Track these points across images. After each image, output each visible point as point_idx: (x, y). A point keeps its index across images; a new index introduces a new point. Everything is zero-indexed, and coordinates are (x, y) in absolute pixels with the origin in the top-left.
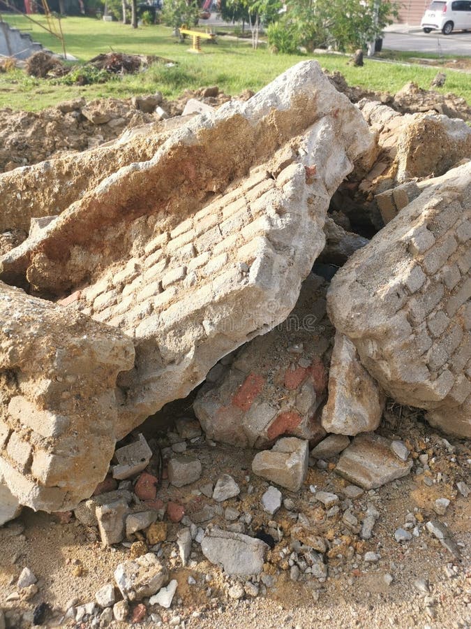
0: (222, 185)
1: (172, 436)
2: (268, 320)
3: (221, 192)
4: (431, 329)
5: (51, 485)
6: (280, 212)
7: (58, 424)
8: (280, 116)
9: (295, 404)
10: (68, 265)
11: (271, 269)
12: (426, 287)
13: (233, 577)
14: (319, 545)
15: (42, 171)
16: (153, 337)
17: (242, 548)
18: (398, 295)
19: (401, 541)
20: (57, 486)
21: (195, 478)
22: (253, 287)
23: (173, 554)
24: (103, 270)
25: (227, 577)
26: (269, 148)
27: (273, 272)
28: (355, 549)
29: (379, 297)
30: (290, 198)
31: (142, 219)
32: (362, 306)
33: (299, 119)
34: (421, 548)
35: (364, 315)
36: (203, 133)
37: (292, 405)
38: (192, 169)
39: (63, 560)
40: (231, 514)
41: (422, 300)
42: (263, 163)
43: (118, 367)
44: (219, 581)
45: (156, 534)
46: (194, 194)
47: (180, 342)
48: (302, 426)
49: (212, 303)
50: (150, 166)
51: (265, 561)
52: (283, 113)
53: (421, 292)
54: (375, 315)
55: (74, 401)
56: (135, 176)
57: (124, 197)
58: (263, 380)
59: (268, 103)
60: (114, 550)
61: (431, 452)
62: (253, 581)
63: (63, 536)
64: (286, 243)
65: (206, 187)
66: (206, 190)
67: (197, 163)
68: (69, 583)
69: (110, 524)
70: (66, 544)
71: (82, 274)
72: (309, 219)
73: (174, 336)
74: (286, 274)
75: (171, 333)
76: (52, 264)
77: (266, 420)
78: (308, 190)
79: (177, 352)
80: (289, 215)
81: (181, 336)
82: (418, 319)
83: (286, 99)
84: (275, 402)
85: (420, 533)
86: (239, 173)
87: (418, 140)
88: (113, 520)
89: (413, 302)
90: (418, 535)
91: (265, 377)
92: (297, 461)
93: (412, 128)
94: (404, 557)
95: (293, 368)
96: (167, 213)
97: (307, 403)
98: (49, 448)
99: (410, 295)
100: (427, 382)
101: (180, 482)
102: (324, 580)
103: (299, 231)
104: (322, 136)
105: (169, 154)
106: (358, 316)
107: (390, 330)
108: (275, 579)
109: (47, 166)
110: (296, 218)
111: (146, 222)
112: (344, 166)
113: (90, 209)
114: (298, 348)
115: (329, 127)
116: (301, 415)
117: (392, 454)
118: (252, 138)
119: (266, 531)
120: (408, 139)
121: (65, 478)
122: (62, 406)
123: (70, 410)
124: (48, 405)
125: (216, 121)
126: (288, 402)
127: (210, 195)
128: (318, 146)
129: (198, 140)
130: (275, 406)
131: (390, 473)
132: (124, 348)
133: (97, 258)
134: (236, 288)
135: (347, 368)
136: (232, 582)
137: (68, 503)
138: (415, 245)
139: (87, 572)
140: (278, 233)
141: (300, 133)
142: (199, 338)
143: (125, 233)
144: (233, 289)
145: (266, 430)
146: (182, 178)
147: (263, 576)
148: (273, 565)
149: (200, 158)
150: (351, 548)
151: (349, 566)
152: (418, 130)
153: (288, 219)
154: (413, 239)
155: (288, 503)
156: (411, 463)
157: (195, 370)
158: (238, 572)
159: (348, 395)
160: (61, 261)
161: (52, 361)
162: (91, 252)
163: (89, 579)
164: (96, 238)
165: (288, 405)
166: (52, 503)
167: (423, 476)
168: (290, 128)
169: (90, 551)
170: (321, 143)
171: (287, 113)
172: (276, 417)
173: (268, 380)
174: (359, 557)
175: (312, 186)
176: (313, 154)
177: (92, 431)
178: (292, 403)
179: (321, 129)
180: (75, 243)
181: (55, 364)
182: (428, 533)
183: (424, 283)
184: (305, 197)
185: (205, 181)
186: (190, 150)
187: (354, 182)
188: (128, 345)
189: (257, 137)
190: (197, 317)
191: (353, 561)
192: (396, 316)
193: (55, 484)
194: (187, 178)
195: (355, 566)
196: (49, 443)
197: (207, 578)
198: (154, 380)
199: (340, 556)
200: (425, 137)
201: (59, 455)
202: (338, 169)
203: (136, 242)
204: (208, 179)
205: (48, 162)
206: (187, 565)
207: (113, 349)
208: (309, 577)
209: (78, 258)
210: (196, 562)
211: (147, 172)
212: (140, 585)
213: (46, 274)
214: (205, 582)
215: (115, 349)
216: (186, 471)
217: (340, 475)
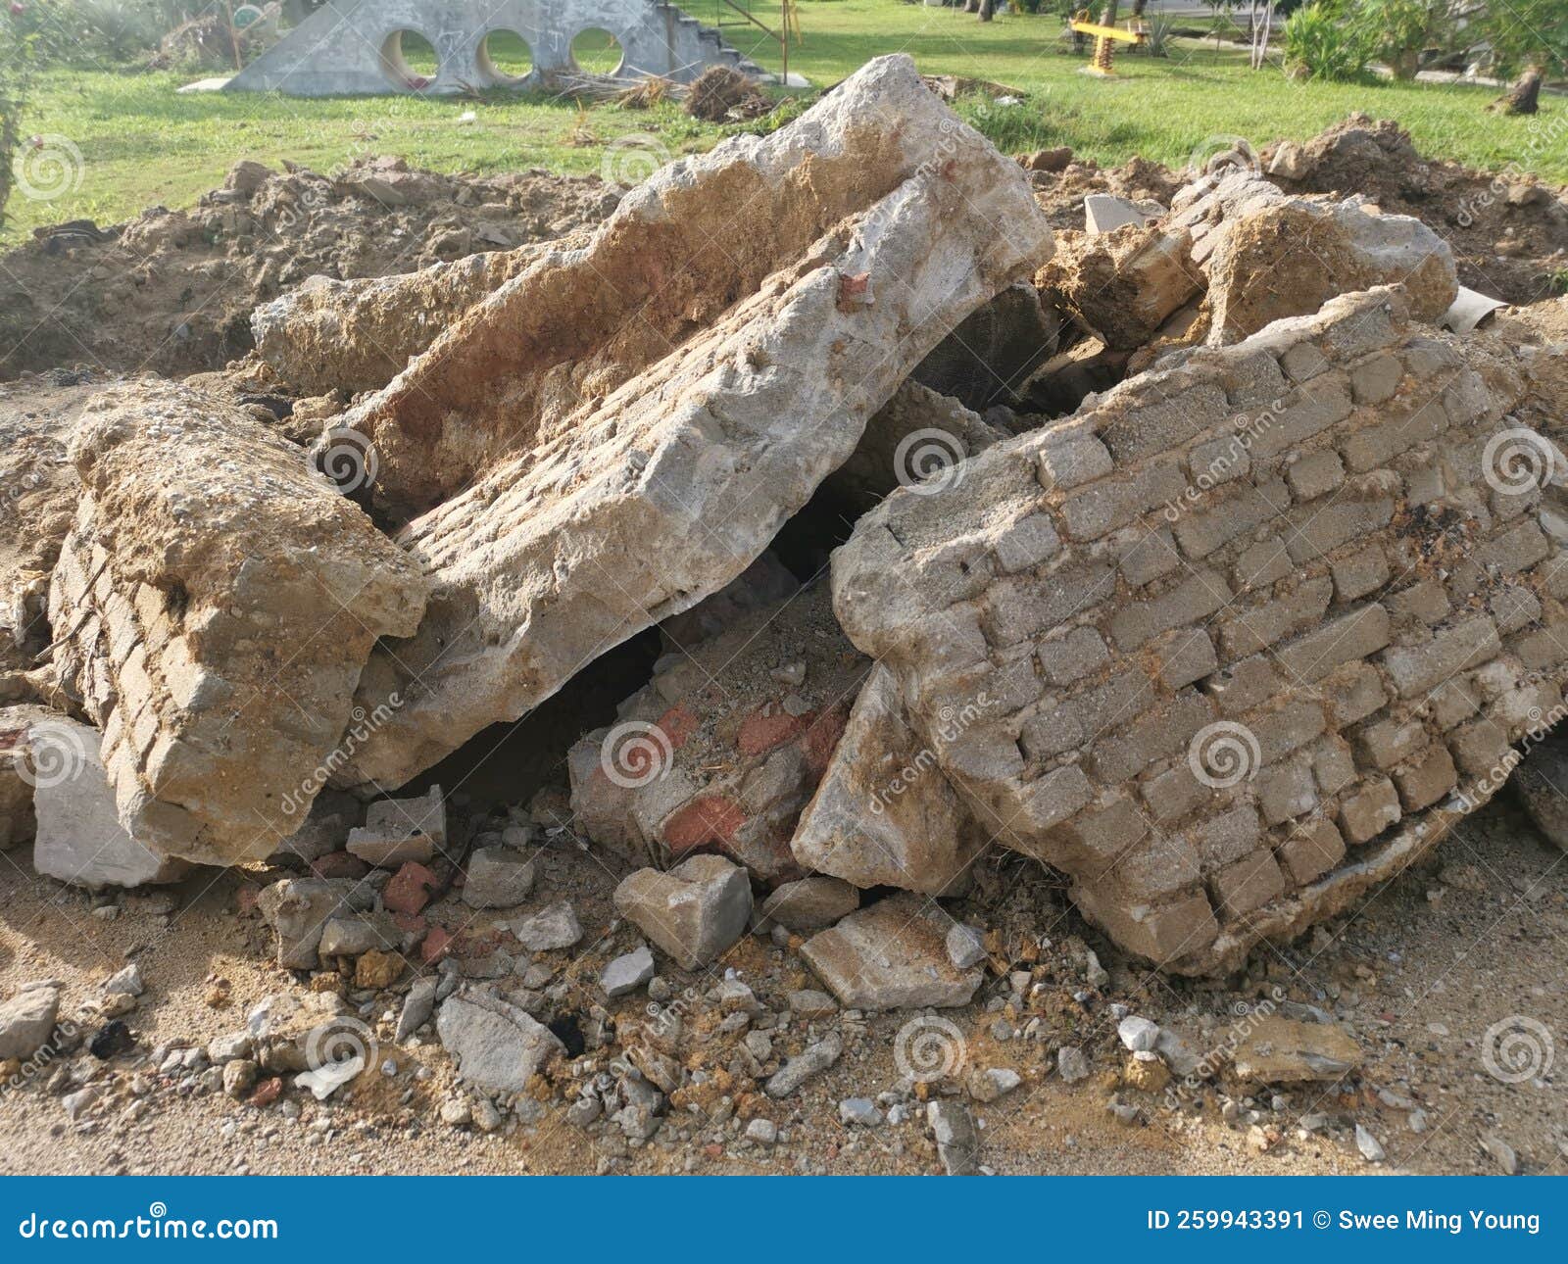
0: (709, 309)
1: (516, 812)
2: (683, 582)
3: (707, 321)
4: (1046, 661)
5: (169, 799)
6: (757, 362)
7: (204, 689)
8: (822, 170)
9: (741, 785)
10: (436, 449)
11: (692, 472)
12: (1054, 565)
13: (467, 1085)
14: (659, 1071)
15: (467, 272)
16: (472, 584)
17: (507, 1035)
18: (965, 567)
19: (850, 1124)
20: (181, 806)
21: (514, 899)
22: (640, 500)
23: (388, 1015)
24: (491, 466)
25: (455, 1082)
26: (803, 236)
27: (695, 479)
28: (735, 1108)
29: (914, 564)
30: (781, 334)
31: (563, 367)
32: (874, 577)
33: (860, 176)
34: (885, 1149)
35: (874, 600)
36: (673, 196)
37: (731, 784)
38: (657, 269)
39: (206, 973)
40: (536, 976)
41: (1035, 591)
42: (786, 266)
43: (378, 625)
44: (439, 1086)
45: (372, 970)
46: (662, 323)
47: (511, 599)
48: (742, 836)
49: (568, 525)
50: (581, 260)
51: (541, 1070)
52: (829, 163)
53: (1035, 574)
54: (898, 603)
55: (257, 660)
56: (551, 277)
57: (534, 319)
58: (696, 723)
59: (799, 141)
60: (294, 981)
61: (1041, 970)
62: (498, 1101)
63: (229, 937)
64: (753, 427)
65: (683, 310)
66: (683, 317)
67: (669, 261)
68: (190, 1013)
69: (292, 926)
70: (225, 951)
71: (458, 471)
72: (824, 384)
73: (504, 586)
74: (725, 486)
75: (499, 580)
76: (408, 442)
77: (669, 802)
78: (839, 324)
79: (502, 619)
80: (773, 369)
81: (515, 588)
82: (1009, 631)
83: (836, 135)
84: (698, 772)
85: (903, 1120)
86: (745, 286)
87: (1259, 257)
88: (300, 919)
89: (1002, 593)
90: (894, 1121)
91: (702, 717)
92: (692, 898)
93: (1246, 228)
94: (838, 1154)
95: (766, 712)
96: (608, 358)
97: (766, 787)
98: (177, 727)
99: (1001, 573)
100: (1011, 781)
101: (478, 896)
102: (639, 1143)
103: (793, 405)
104: (902, 217)
105: (613, 237)
106: (862, 600)
107: (924, 638)
108: (542, 1113)
109: (477, 265)
110: (788, 377)
111: (569, 374)
112: (964, 288)
113: (473, 338)
114: (794, 672)
115: (920, 197)
116: (744, 811)
117: (941, 950)
118: (769, 214)
119: (581, 1023)
120: (1233, 252)
121: (195, 792)
122: (231, 663)
123: (243, 675)
124: (203, 655)
125: (700, 173)
126: (725, 777)
127: (690, 328)
128: (886, 237)
129: (666, 213)
130: (695, 778)
131: (910, 985)
132: (399, 591)
133: (483, 439)
134: (611, 498)
135: (868, 729)
136: (460, 1093)
137: (203, 848)
138: (1047, 466)
139: (229, 1004)
140: (736, 403)
141: (862, 207)
142: (541, 596)
143: (535, 393)
144: (607, 499)
145: (662, 824)
146: (643, 289)
147: (522, 1099)
148: (549, 1083)
149: (673, 250)
150: (726, 1100)
151: (706, 1136)
152: (1260, 233)
153: (769, 376)
154: (1042, 453)
155: (657, 984)
156: (976, 978)
157: (533, 663)
158: (480, 1078)
159: (853, 786)
160: (425, 438)
161: (233, 577)
162: (475, 428)
163: (225, 1016)
164: (489, 400)
165: (725, 782)
166: (168, 836)
167: (997, 1018)
168: (844, 195)
169: (256, 972)
170: (898, 229)
171: (836, 163)
172: (690, 803)
173: (703, 726)
174: (737, 1122)
175: (853, 317)
176: (872, 252)
177: (277, 724)
178: (732, 781)
179: (902, 202)
180: (452, 406)
181: (235, 583)
182: (922, 1126)
183: (1052, 556)
184: (825, 337)
185: (681, 298)
186: (652, 232)
187: (1121, 350)
188: (409, 587)
189: (780, 210)
190: (542, 552)
191: (720, 1127)
192: (948, 612)
193: (178, 800)
194: (652, 290)
195: (718, 1138)
196: (180, 719)
197: (420, 1073)
198: (456, 671)
199: (694, 1107)
200: (1277, 250)
201: (190, 744)
202: (949, 293)
203: (548, 413)
204: (687, 294)
205: (482, 257)
206: (402, 1041)
207: (369, 586)
208: (613, 1129)
209: (454, 436)
210: (419, 1042)
211: (574, 270)
212: (279, 1038)
213: (395, 461)
214: (413, 1079)
215: (375, 586)
216: (492, 875)
217: (806, 966)
